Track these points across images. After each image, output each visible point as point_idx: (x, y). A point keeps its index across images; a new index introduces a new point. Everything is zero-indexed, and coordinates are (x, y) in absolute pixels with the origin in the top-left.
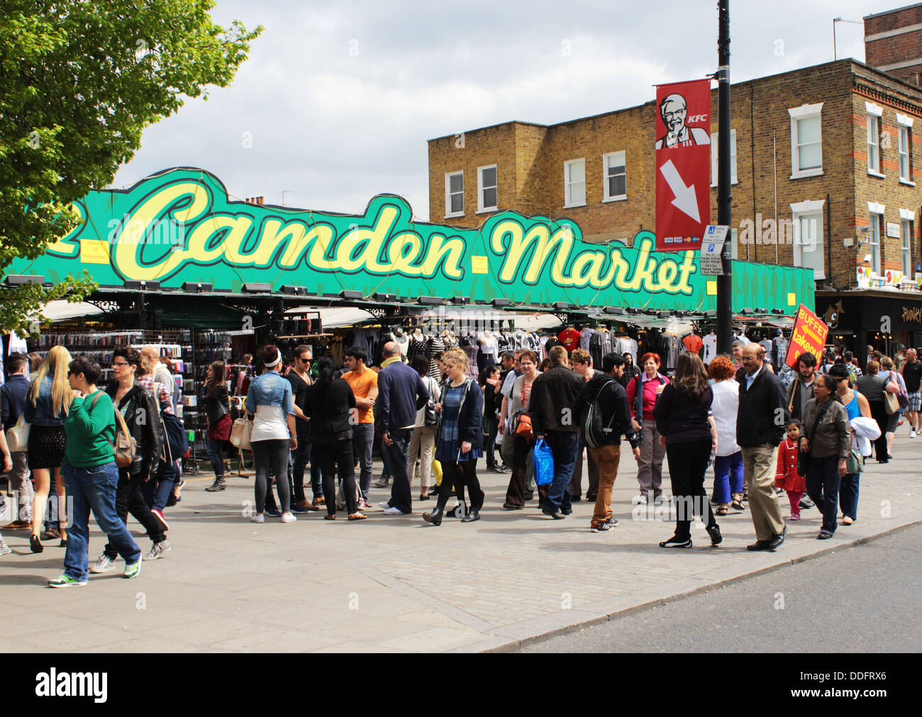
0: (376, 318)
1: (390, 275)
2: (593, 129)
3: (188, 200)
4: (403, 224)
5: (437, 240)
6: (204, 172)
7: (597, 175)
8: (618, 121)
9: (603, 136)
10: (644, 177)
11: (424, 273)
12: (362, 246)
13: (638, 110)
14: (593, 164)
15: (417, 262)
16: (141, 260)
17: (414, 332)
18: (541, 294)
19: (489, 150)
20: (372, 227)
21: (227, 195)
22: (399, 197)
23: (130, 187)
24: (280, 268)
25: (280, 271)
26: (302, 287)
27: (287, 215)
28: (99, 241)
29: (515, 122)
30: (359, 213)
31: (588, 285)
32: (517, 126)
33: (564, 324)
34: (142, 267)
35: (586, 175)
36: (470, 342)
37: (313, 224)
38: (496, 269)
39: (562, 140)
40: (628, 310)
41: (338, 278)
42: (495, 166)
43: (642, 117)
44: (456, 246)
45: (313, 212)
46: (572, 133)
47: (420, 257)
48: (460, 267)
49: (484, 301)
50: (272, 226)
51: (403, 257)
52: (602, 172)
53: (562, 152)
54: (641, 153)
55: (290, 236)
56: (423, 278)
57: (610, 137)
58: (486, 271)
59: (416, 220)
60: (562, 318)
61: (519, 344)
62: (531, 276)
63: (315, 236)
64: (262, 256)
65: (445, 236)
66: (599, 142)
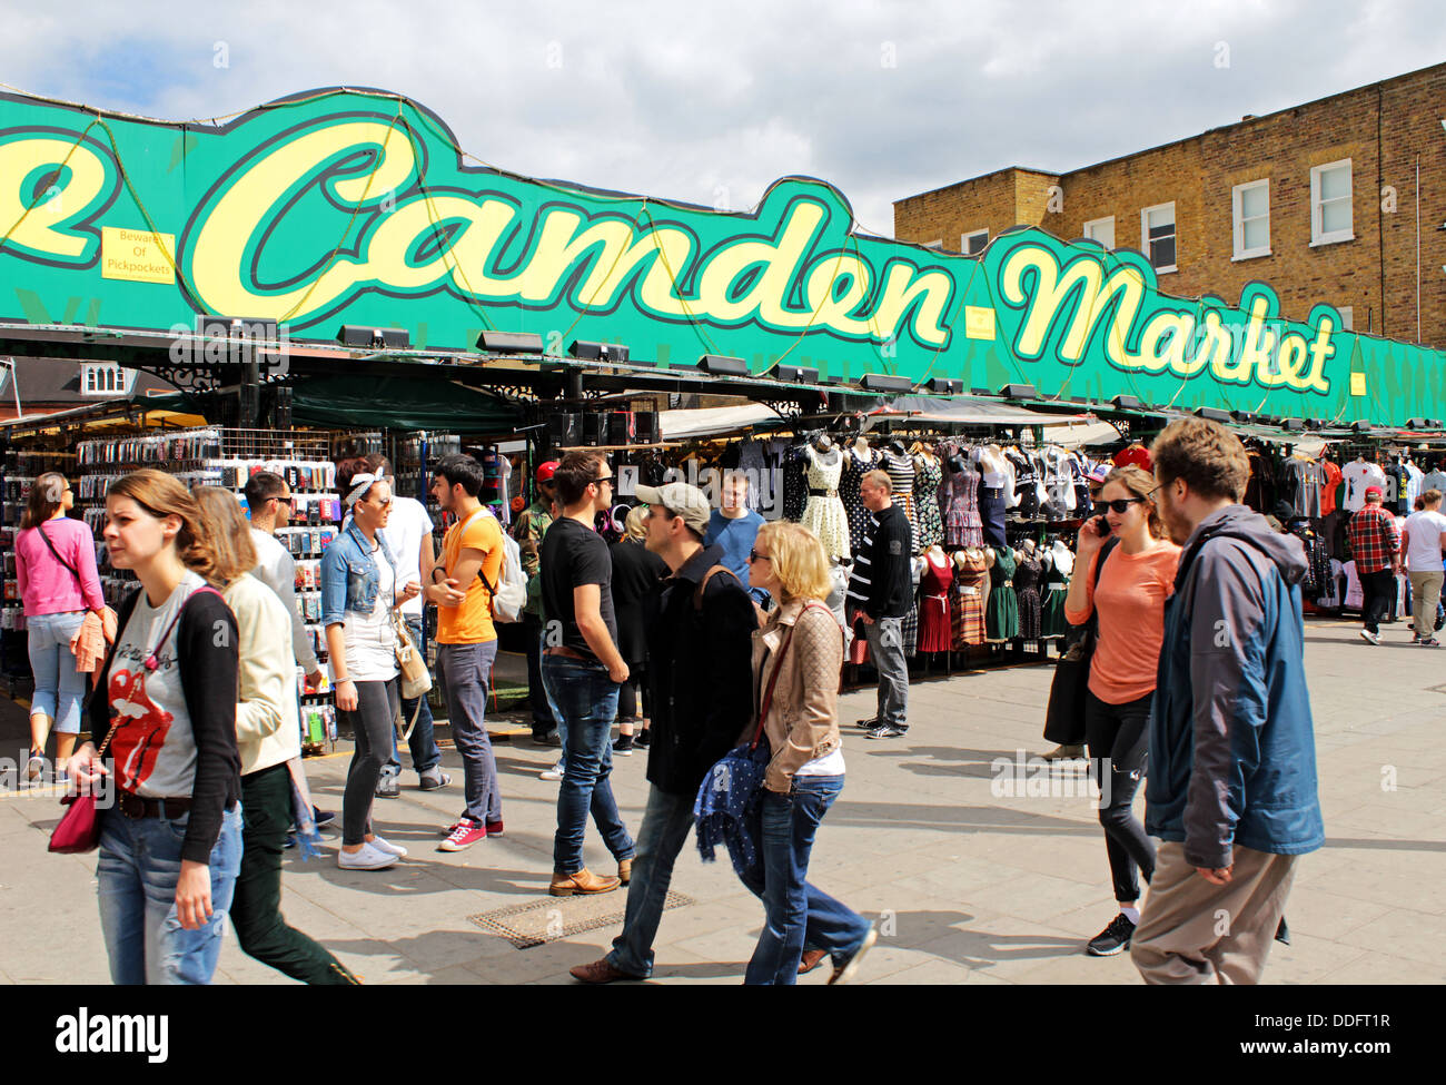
0: (783, 418)
1: (808, 333)
2: (1127, 174)
3: (369, 158)
4: (834, 238)
5: (900, 273)
6: (405, 101)
7: (1132, 239)
8: (1165, 160)
9: (1141, 184)
10: (1203, 237)
11: (875, 334)
12: (752, 275)
13: (1194, 142)
14: (1126, 224)
15: (863, 312)
16: (254, 278)
17: (854, 443)
18: (1088, 382)
19: (978, 210)
20: (772, 239)
21: (459, 153)
22: (827, 186)
23: (228, 120)
24: (574, 307)
25: (577, 315)
26: (619, 346)
27: (594, 203)
28: (149, 234)
29: (1014, 169)
30: (745, 210)
31: (1167, 369)
32: (1018, 174)
33: (1122, 440)
34: (253, 293)
35: (1116, 239)
36: (962, 464)
37: (651, 225)
38: (1011, 331)
39: (1081, 194)
40: (1235, 415)
41: (701, 335)
42: (985, 231)
43: (1201, 152)
44: (937, 286)
45: (649, 200)
46: (1094, 182)
47: (868, 301)
48: (943, 325)
49: (987, 391)
50: (560, 224)
51: (835, 302)
52: (1140, 234)
53: (1081, 211)
54: (1199, 203)
55: (601, 245)
56: (872, 342)
57: (1152, 184)
58: (990, 335)
59: (860, 231)
60: (1120, 428)
61: (1053, 472)
62: (1072, 349)
63: (654, 247)
64: (536, 282)
65: (917, 266)
66: (1136, 193)
